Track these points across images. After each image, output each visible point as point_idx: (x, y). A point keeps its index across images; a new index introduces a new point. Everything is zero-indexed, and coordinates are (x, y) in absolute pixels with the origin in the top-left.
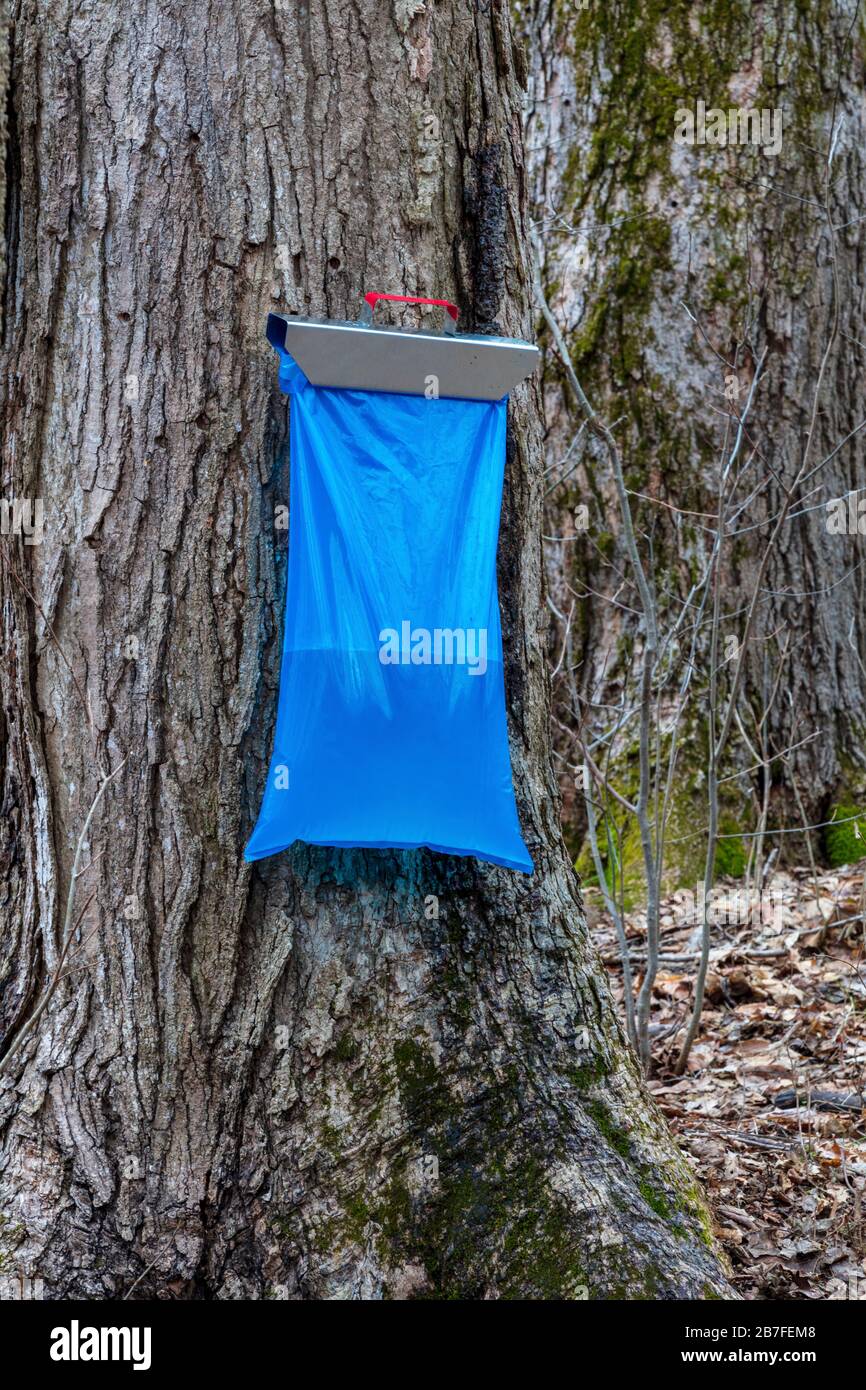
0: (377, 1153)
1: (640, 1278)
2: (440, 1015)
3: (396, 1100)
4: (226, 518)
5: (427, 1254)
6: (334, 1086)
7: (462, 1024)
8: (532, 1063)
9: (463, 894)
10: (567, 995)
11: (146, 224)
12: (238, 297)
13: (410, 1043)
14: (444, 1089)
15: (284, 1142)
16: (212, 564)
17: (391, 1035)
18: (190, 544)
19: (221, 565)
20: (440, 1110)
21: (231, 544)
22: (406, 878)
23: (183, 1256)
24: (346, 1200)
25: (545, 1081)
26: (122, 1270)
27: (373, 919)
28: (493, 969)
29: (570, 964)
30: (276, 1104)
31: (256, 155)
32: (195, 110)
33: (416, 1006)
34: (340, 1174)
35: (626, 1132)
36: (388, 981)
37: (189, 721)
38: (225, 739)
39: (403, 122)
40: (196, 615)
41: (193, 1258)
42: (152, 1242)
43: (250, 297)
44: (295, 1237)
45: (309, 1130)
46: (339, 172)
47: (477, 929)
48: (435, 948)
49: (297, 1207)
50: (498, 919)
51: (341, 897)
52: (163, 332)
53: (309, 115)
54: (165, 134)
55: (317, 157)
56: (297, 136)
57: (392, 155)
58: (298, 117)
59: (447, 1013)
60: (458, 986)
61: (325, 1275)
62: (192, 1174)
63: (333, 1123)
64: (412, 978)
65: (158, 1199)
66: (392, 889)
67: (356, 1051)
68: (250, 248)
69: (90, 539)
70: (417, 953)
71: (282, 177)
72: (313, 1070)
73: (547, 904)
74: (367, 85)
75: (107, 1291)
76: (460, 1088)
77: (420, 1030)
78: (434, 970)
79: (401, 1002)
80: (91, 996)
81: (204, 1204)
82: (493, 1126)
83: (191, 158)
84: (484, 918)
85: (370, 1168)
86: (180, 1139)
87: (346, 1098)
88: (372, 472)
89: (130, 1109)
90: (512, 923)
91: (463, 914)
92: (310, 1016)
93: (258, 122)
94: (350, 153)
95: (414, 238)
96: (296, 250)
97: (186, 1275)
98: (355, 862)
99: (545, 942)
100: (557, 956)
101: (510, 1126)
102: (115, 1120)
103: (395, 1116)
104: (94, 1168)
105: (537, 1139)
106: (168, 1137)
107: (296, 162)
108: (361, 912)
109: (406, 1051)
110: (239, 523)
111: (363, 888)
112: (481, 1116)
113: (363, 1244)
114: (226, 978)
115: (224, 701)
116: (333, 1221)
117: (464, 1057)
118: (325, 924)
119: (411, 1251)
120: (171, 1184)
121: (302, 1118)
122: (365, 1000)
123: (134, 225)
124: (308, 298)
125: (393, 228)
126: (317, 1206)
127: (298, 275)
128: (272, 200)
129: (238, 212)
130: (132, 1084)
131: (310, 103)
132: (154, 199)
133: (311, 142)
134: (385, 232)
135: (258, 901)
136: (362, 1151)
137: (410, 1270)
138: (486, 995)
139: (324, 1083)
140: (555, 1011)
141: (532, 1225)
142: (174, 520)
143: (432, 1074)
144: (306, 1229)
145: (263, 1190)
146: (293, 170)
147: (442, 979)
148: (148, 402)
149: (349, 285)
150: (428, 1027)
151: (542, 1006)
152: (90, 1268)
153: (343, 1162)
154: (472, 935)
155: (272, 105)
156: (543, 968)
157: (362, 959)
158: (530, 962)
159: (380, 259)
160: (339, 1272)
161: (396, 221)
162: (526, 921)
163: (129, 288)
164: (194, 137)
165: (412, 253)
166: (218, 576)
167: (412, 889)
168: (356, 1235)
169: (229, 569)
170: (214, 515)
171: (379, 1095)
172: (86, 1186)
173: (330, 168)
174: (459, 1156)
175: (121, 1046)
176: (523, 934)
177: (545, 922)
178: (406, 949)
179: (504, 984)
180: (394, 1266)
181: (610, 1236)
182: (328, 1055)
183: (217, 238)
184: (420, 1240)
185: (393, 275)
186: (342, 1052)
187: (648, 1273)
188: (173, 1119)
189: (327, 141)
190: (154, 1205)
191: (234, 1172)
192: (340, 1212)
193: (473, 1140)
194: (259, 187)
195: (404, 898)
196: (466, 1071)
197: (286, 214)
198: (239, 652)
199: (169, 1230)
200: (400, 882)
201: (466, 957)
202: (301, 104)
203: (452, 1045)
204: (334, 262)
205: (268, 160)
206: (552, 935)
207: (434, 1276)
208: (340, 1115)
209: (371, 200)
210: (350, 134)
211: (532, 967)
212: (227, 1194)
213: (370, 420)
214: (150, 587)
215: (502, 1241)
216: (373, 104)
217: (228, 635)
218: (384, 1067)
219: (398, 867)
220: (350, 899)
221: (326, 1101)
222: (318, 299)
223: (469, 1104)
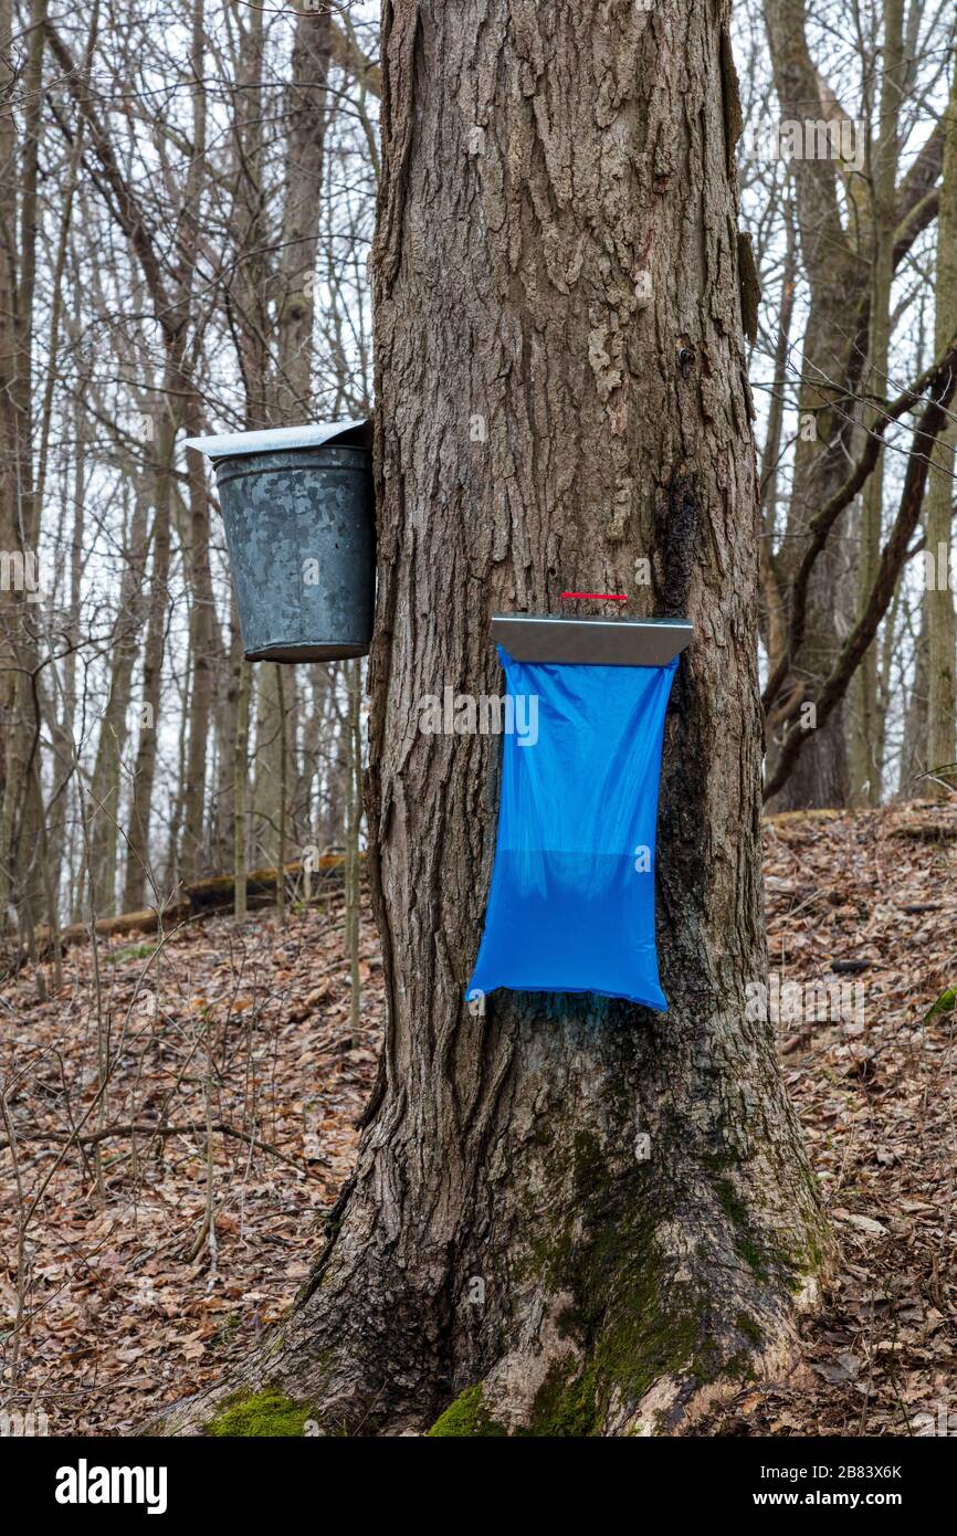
0: (559, 1212)
1: (692, 1306)
2: (608, 1113)
3: (571, 1174)
4: (476, 757)
5: (574, 1283)
6: (535, 1163)
7: (622, 1120)
8: (667, 1150)
9: (638, 1026)
10: (715, 1101)
11: (434, 551)
12: (485, 599)
13: (586, 1133)
14: (603, 1167)
15: (499, 1201)
16: (465, 789)
17: (575, 1127)
18: (454, 776)
19: (471, 790)
20: (598, 1182)
21: (478, 776)
22: (595, 1015)
23: (432, 1280)
24: (536, 1244)
25: (675, 1164)
26: (397, 1288)
27: (569, 1044)
28: (655, 1081)
29: (724, 1079)
30: (494, 1174)
31: (500, 497)
32: (463, 468)
33: (594, 1106)
34: (534, 1225)
35: (745, 1204)
36: (576, 1088)
37: (452, 901)
38: (472, 915)
39: (607, 466)
40: (456, 825)
41: (438, 1281)
42: (415, 1269)
43: (494, 599)
44: (500, 1269)
45: (516, 1194)
46: (555, 507)
47: (645, 1052)
48: (610, 1065)
49: (504, 1248)
50: (664, 1045)
51: (550, 1028)
52: (442, 628)
53: (534, 467)
54: (445, 486)
55: (542, 496)
56: (527, 482)
57: (597, 491)
58: (527, 469)
59: (612, 1112)
60: (623, 1092)
61: (518, 1297)
62: (447, 1223)
63: (532, 1189)
64: (591, 1088)
65: (422, 1240)
66: (585, 1022)
67: (550, 1138)
68: (494, 565)
69: (401, 774)
70: (597, 1070)
71: (518, 511)
72: (520, 1151)
73: (711, 1035)
74: (578, 440)
75: (387, 1302)
76: (615, 1166)
77: (594, 1124)
78: (608, 1081)
79: (584, 1104)
80: (405, 1097)
81: (451, 1244)
82: (631, 1195)
83: (459, 502)
84: (652, 1044)
85: (555, 1222)
86: (444, 1197)
87: (541, 1171)
88: (557, 722)
89: (416, 1176)
90: (675, 1049)
91: (636, 1041)
92: (518, 1112)
93: (501, 475)
94: (563, 493)
95: (615, 550)
96: (526, 564)
97: (432, 1293)
98: (562, 1002)
99: (704, 1063)
100: (714, 1073)
101: (641, 1195)
102: (406, 1183)
103: (570, 1185)
104: (390, 1219)
105: (656, 1205)
106: (437, 1197)
107: (527, 502)
108: (562, 1039)
109: (584, 1139)
110: (485, 760)
111: (565, 1021)
112: (624, 1186)
113: (540, 1275)
114: (474, 1084)
115: (472, 887)
116: (526, 1259)
117: (620, 1144)
118: (538, 1047)
119: (566, 1282)
120: (434, 1229)
121: (512, 1185)
122: (561, 1101)
123: (427, 551)
124: (534, 598)
125: (597, 544)
126: (517, 1248)
127: (529, 582)
128: (511, 529)
129: (485, 540)
130: (418, 1156)
131: (535, 460)
132: (438, 533)
133: (536, 487)
134: (592, 547)
135: (496, 1029)
136: (550, 1210)
137: (563, 1295)
138: (643, 1100)
139: (528, 1160)
140: (700, 1115)
141: (639, 1266)
142: (446, 759)
143: (597, 1156)
144: (508, 1264)
145: (485, 1235)
146: (525, 507)
147: (614, 1086)
148: (434, 676)
149: (564, 587)
150: (600, 1123)
151: (689, 1109)
152: (378, 1286)
153: (536, 1217)
154: (639, 1056)
155: (509, 462)
156: (698, 1082)
157: (561, 1072)
158: (688, 1078)
159: (589, 567)
160: (526, 1295)
161: (600, 538)
162: (690, 1048)
163: (426, 596)
164: (461, 487)
165: (613, 561)
166: (469, 798)
167: (599, 1022)
168: (536, 1270)
169: (476, 794)
170: (469, 754)
171: (563, 1170)
172: (383, 1228)
173: (550, 504)
174: (604, 1215)
175: (416, 1132)
176: (685, 1057)
177: (707, 1048)
178: (590, 1066)
179: (662, 1092)
180: (553, 1291)
181: (683, 1275)
182: (529, 1140)
183: (473, 559)
184: (573, 1274)
185: (599, 577)
186: (539, 1138)
187: (700, 1304)
188: (440, 1184)
189: (549, 485)
190: (419, 1244)
191: (471, 1222)
192: (531, 1252)
193: (617, 1204)
194: (501, 521)
195: (593, 1028)
196: (620, 1154)
197: (519, 540)
198: (481, 853)
199: (427, 1262)
200: (590, 1018)
201: (632, 1072)
202: (529, 460)
203: (614, 1135)
204: (552, 571)
205: (508, 501)
206: (711, 1058)
207: (579, 1300)
208: (537, 1184)
209: (581, 524)
210: (563, 479)
211: (689, 1081)
212: (466, 1237)
213: (560, 685)
214: (433, 806)
215: (618, 1277)
216: (582, 456)
217: (474, 842)
218: (567, 1150)
219: (589, 1006)
220: (556, 1029)
221: (528, 1173)
222: (541, 599)
223: (618, 1179)
